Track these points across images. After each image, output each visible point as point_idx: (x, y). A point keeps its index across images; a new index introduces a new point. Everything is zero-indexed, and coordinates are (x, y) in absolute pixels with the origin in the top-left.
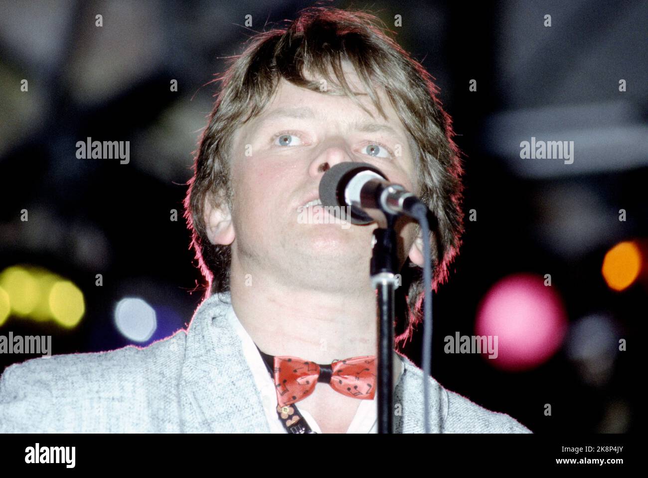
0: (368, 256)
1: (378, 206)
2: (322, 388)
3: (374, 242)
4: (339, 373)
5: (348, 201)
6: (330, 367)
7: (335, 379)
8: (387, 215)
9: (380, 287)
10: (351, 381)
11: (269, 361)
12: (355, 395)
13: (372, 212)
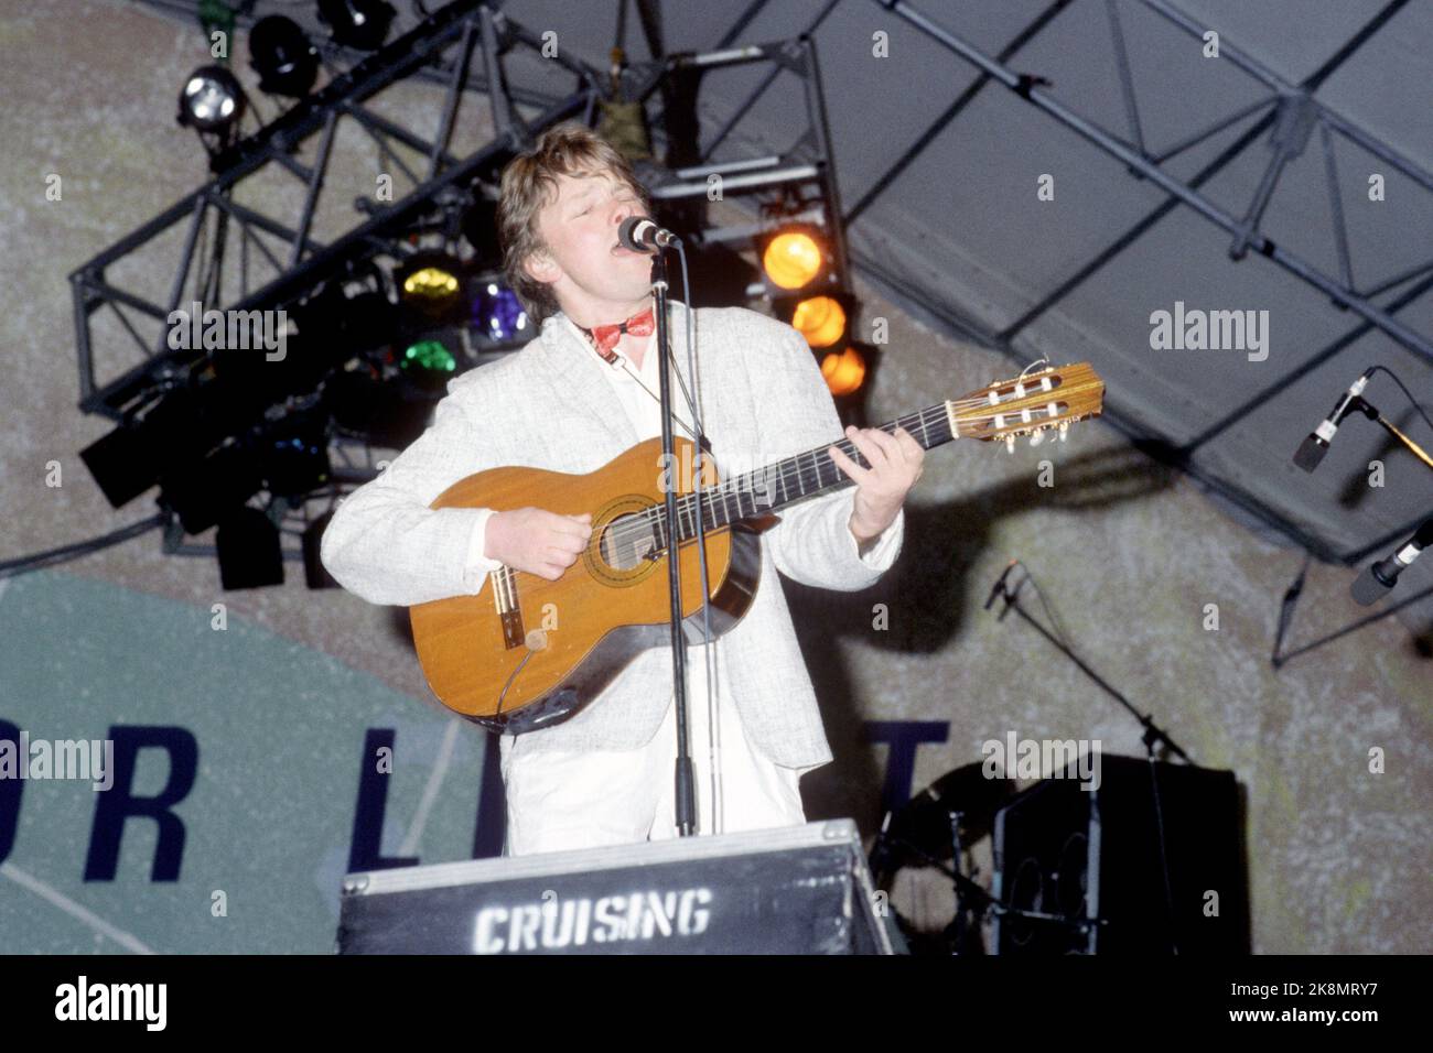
0: (649, 271)
1: (654, 241)
2: (624, 337)
3: (652, 263)
4: (631, 325)
5: (636, 239)
6: (624, 324)
7: (629, 330)
8: (659, 247)
9: (657, 289)
10: (640, 328)
11: (588, 332)
12: (644, 335)
13: (651, 246)
